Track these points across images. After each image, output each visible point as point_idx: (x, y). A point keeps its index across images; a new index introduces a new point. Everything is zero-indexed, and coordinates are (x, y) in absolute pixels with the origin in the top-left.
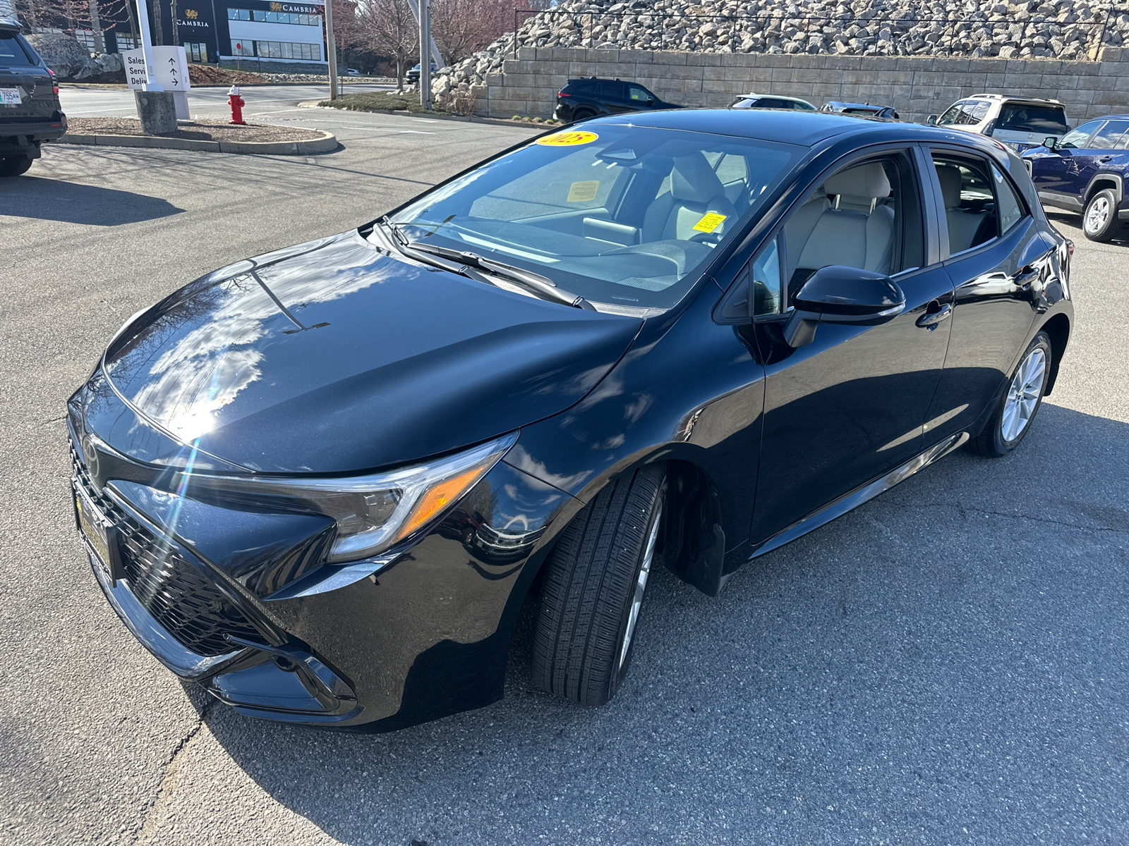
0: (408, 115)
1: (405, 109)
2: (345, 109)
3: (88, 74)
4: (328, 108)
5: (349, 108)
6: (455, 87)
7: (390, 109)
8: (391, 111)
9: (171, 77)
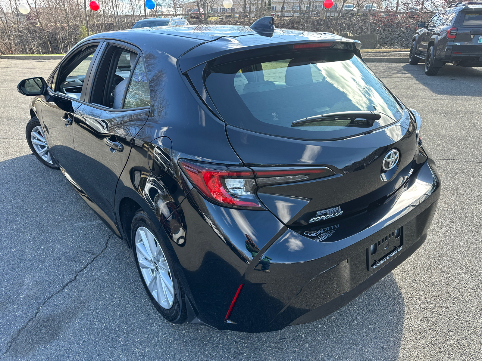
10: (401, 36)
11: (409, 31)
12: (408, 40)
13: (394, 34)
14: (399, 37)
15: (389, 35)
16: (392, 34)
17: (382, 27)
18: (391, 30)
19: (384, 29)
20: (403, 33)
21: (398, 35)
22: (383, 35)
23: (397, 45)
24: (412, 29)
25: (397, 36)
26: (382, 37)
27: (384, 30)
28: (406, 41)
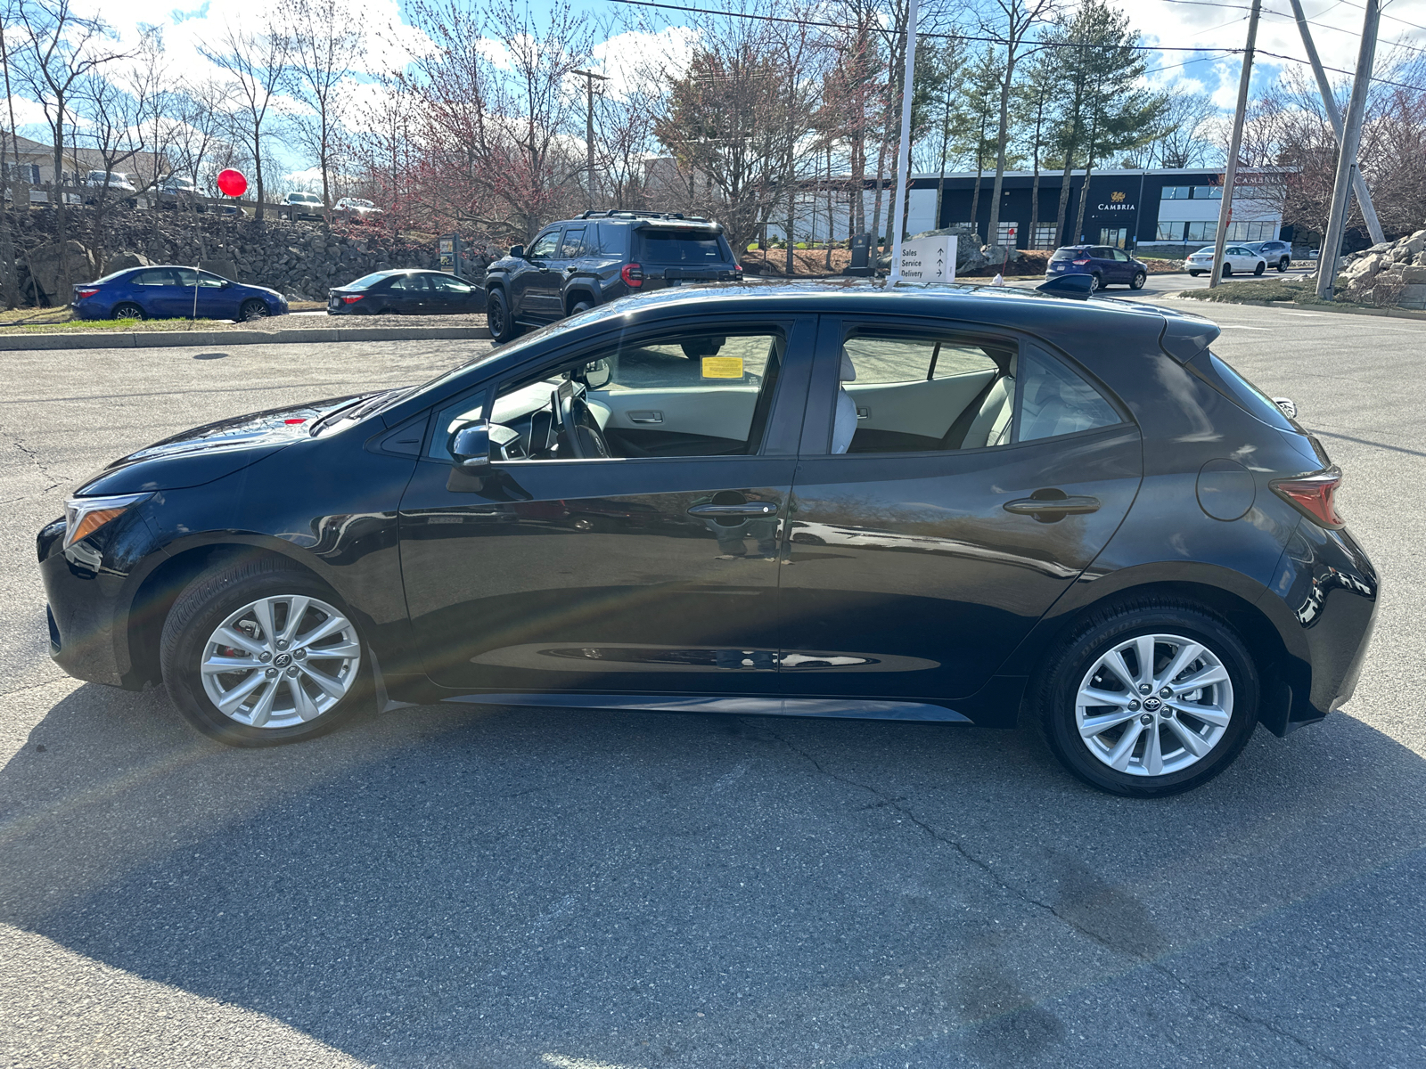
0: (1293, 307)
1: (1291, 299)
2: (1208, 300)
3: (973, 267)
4: (1189, 299)
5: (1214, 299)
6: (1385, 269)
7: (1268, 300)
8: (1268, 302)
9: (936, 268)
10: (294, 268)
11: (311, 255)
12: (317, 277)
13: (273, 262)
14: (291, 269)
15: (261, 264)
16: (269, 262)
17: (234, 242)
18: (262, 252)
19: (242, 247)
20: (299, 259)
21: (286, 264)
22: (244, 264)
23: (294, 292)
24: (317, 250)
25: (285, 268)
26: (242, 271)
27: (242, 250)
28: (313, 281)
